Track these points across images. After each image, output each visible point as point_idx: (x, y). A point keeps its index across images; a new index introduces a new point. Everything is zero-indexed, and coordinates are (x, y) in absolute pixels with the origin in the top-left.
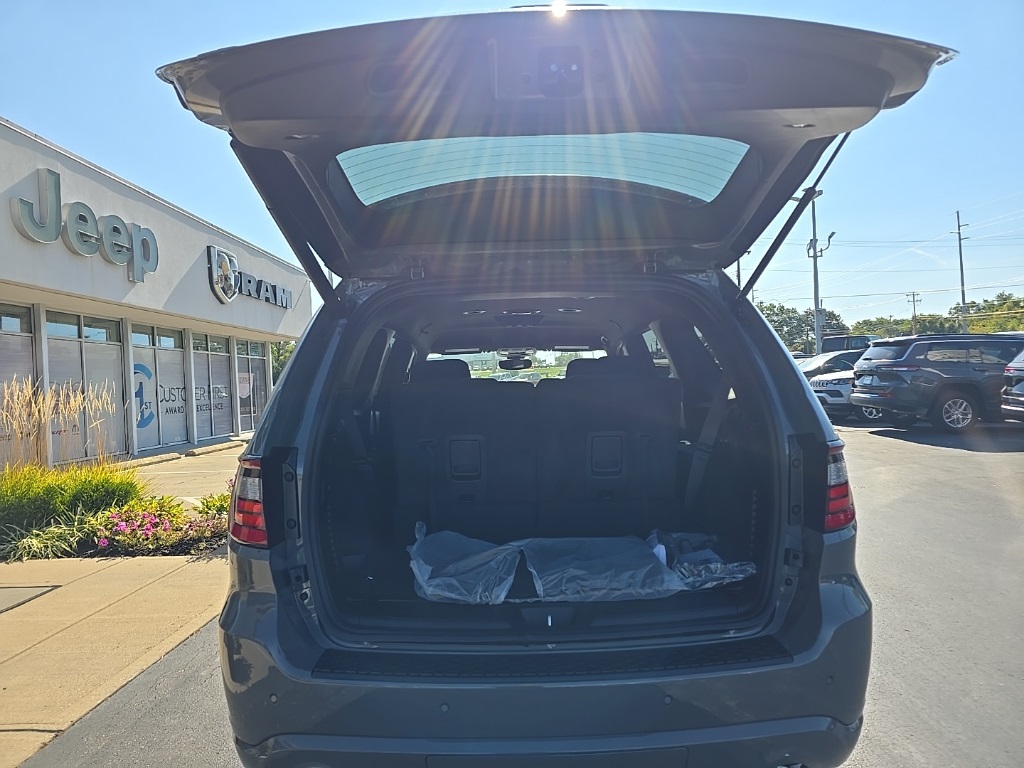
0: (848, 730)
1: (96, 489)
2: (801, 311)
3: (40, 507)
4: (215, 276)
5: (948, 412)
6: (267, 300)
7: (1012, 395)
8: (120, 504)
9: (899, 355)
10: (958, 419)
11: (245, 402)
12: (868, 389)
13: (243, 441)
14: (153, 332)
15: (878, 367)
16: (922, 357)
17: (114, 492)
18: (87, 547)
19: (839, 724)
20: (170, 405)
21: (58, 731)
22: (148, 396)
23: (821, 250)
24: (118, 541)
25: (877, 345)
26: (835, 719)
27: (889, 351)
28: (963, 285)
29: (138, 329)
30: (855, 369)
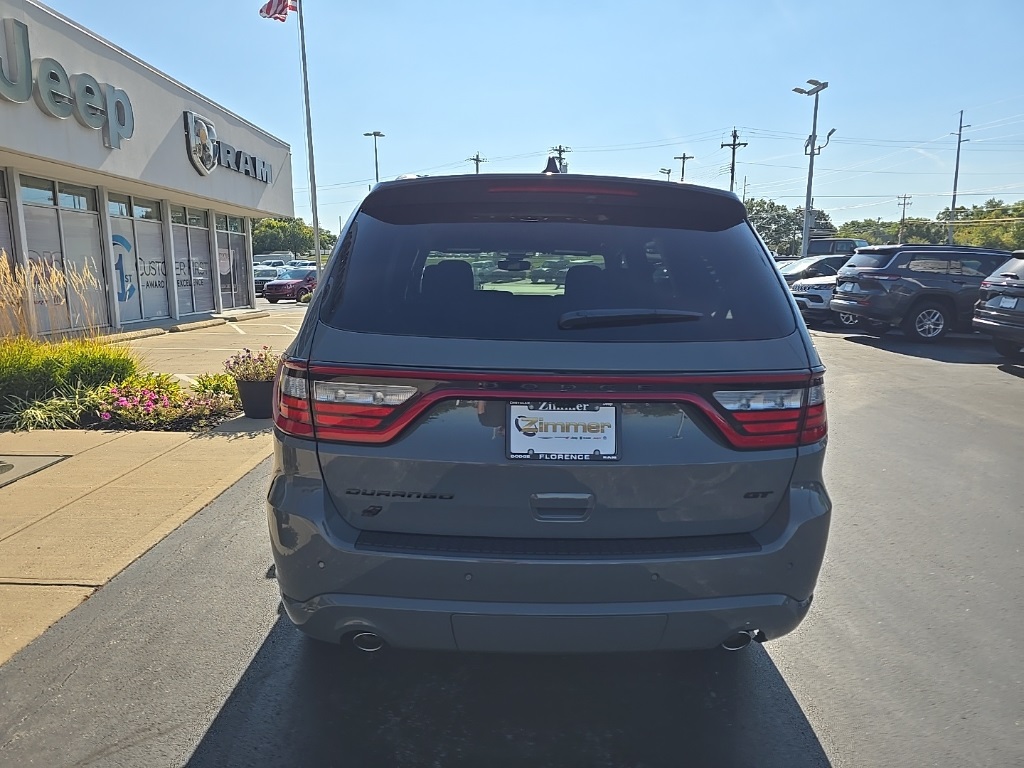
0: (800, 605)
1: (94, 363)
2: (791, 209)
3: (40, 380)
4: (193, 145)
5: (921, 321)
6: (247, 173)
7: (984, 308)
8: (119, 379)
9: (882, 264)
10: (930, 328)
11: (225, 279)
12: (847, 296)
13: (226, 319)
14: (129, 202)
15: (860, 274)
16: (904, 266)
17: (111, 367)
18: (89, 420)
19: (792, 601)
20: (151, 279)
21: (98, 586)
22: (129, 268)
23: (819, 148)
24: (119, 415)
25: (861, 252)
26: (790, 597)
27: (873, 259)
28: (955, 189)
29: (115, 197)
30: (839, 275)
